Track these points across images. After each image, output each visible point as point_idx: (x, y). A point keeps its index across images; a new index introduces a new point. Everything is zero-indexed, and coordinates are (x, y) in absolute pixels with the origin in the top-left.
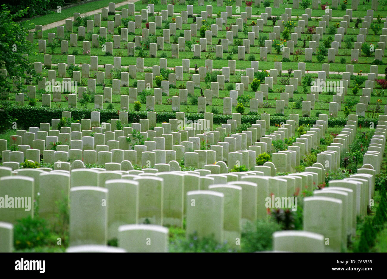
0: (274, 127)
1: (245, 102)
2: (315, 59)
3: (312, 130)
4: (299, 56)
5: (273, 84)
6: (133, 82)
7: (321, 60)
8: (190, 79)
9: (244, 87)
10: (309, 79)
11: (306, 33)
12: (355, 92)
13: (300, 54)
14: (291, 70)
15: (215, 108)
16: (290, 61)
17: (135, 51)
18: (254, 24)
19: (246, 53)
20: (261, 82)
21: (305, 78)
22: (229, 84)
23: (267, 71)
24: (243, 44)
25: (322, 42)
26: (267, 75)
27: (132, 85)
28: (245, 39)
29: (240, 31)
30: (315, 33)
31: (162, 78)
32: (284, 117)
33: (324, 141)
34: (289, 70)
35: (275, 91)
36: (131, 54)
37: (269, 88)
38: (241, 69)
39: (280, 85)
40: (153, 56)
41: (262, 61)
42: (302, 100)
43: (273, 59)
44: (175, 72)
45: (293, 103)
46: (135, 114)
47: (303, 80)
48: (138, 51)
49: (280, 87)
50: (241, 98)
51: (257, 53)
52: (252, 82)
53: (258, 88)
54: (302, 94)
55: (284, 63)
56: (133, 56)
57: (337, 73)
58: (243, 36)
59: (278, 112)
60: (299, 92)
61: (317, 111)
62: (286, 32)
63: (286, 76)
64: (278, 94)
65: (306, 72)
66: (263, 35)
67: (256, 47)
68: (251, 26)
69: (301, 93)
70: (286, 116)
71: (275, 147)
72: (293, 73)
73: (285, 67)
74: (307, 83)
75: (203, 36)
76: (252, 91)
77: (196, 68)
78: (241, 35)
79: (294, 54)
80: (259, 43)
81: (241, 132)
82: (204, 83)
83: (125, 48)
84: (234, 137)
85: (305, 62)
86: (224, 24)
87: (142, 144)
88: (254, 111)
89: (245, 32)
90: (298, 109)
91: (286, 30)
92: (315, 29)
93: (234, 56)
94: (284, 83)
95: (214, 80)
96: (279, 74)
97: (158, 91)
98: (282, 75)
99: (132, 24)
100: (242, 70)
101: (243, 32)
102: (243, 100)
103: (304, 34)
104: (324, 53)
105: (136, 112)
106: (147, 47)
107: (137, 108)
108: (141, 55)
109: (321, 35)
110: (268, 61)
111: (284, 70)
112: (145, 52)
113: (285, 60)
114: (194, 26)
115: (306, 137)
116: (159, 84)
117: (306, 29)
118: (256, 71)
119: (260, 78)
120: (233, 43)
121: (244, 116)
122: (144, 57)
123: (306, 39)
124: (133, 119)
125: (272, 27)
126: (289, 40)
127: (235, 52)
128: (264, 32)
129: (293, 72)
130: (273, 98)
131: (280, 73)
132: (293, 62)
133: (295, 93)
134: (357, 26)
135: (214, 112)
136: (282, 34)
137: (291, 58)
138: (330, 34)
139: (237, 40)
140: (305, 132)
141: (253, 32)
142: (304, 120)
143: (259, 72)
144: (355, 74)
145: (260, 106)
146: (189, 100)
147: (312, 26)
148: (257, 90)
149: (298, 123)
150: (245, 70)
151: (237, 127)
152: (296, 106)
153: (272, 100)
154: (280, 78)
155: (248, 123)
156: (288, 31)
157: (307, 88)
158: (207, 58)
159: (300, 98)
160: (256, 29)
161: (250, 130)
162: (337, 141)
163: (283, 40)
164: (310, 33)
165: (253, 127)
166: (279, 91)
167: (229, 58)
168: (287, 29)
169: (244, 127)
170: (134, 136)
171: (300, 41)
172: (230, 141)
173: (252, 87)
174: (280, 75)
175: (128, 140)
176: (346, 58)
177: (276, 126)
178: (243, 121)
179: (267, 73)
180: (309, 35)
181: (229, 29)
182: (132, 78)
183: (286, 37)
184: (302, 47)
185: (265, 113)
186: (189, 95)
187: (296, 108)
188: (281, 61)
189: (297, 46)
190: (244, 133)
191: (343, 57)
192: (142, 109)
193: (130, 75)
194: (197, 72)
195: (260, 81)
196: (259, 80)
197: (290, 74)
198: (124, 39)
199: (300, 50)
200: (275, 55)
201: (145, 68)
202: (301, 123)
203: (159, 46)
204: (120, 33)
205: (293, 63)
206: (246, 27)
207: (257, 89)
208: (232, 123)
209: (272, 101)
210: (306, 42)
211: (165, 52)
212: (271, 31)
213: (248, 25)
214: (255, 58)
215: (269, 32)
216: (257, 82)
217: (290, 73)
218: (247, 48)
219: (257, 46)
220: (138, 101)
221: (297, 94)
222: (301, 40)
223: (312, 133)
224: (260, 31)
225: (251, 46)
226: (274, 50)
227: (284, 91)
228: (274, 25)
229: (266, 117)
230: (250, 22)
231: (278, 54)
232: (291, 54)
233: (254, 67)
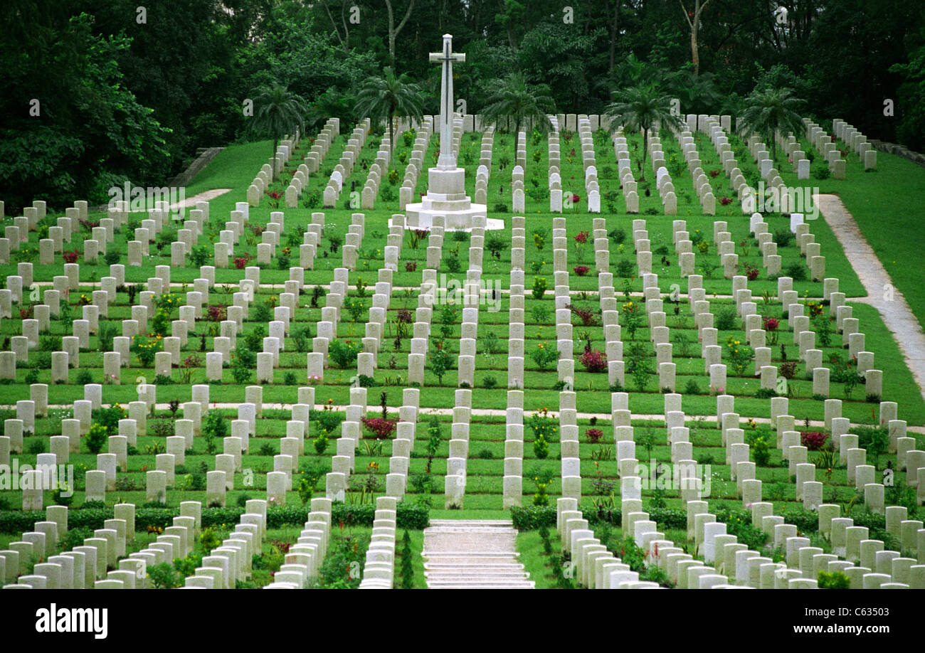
0: (144, 535)
2: (229, 376)
3: (234, 537)
4: (193, 370)
5: (138, 436)
7: (242, 378)
9: (70, 444)
10: (219, 421)
11: (206, 320)
12: (321, 448)
13: (195, 366)
14: (177, 403)
16: (172, 382)
18: (85, 302)
19: (71, 366)
20: (111, 431)
21: (210, 420)
22: (33, 440)
23: (122, 406)
24: (64, 346)
25: (243, 339)
26: (122, 414)
28: (66, 335)
29: (53, 318)
30: (225, 319)
32: (166, 510)
33: (260, 559)
34: (171, 403)
35: (142, 450)
37: (128, 444)
38: (60, 403)
39: (154, 438)
41: (110, 383)
42: (205, 471)
43: (136, 379)
45: (186, 476)
47: (206, 424)
49: (155, 442)
51: (96, 367)
52: (88, 433)
53: (104, 445)
54: (203, 457)
55: (160, 387)
57: (278, 406)
58: (62, 329)
59: (151, 500)
60: (198, 451)
61: (241, 493)
62: (161, 318)
63: (165, 416)
64: (150, 457)
65: (211, 406)
66: (109, 325)
67: (94, 353)
68: (79, 307)
69: (201, 454)
70: (170, 508)
71: (154, 581)
72: (182, 410)
73: (163, 395)
74: (213, 431)
76: (88, 453)
78: (58, 327)
79: (182, 367)
80: (100, 342)
81: (71, 550)
84: (57, 561)
85: (207, 383)
86: (14, 303)
88: (96, 498)
89: (67, 320)
90: (195, 490)
91: (160, 313)
92: (224, 310)
93: (43, 375)
94: (162, 432)
96: (149, 412)
98: (156, 413)
100: (64, 407)
101: (61, 319)
103: (200, 322)
104: (249, 362)
109: (238, 323)
110: (122, 384)
111: (159, 402)
113: (163, 381)
115: (223, 553)
117: (206, 311)
118: (96, 408)
119: (107, 421)
120: (40, 345)
121: (73, 511)
123: (207, 332)
125: (128, 308)
126: (167, 336)
127: (45, 365)
128: (110, 319)
129: (181, 406)
130: (139, 466)
131: (152, 409)
132: (179, 383)
133: (188, 453)
134: (314, 304)
136: (152, 323)
137: (175, 375)
138: (258, 321)
139: (48, 338)
140: (218, 542)
141: (85, 319)
142: (213, 514)
143: (102, 409)
144: (320, 408)
145: (110, 488)
147: (218, 304)
148: (101, 450)
149: (199, 522)
150: (70, 406)
152: (192, 484)
153: (135, 471)
154: (154, 422)
155: (86, 528)
156: (166, 315)
157: (216, 440)
159: (199, 465)
160: (91, 311)
161: (89, 544)
162: (294, 559)
163: (155, 336)
164: (214, 321)
165: (99, 536)
166: (152, 450)
167: (31, 380)
168: (163, 312)
169: (74, 538)
171: (194, 338)
172: (47, 572)
173: (89, 444)
174: (152, 414)
176: (298, 373)
177: (151, 532)
178: (72, 524)
179: (123, 411)
180: (210, 324)
181: (27, 315)
183: (160, 330)
184: (198, 351)
185: (121, 502)
187: (193, 487)
188: (153, 383)
189: (187, 348)
190: (77, 550)
191: (290, 371)
195: (108, 430)
196: (105, 428)
197: (174, 412)
199: (193, 358)
200: (138, 370)
202: (206, 522)
205: (180, 385)
206: (68, 309)
207: (100, 447)
208: (48, 530)
209: (136, 475)
210: (208, 339)
212: (127, 317)
213: (71, 305)
214: (93, 378)
215: (120, 319)
216: (99, 431)
217: (174, 409)
218: (72, 355)
219: (95, 350)
221: (193, 457)
222: (195, 336)
223: (235, 543)
224: (100, 316)
225: (82, 350)
226: (135, 359)
227: (163, 450)
228: (132, 302)
229: (127, 510)
230: (76, 298)
231: (145, 367)
232: (174, 366)
233: (91, 397)
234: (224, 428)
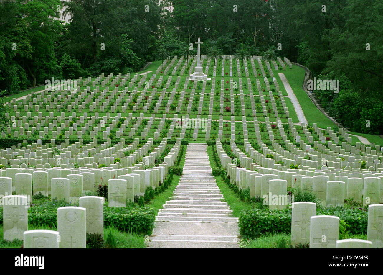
0: (127, 145)
1: (114, 133)
2: (148, 112)
5: (128, 124)
6: (59, 124)
7: (151, 112)
8: (88, 123)
9: (114, 126)
10: (145, 121)
11: (144, 99)
12: (167, 127)
13: (142, 109)
15: (99, 136)
16: (136, 113)
17: (61, 109)
18: (119, 95)
19: (115, 109)
20: (122, 123)
22: (106, 124)
24: (114, 105)
25: (152, 104)
26: (125, 119)
27: (58, 126)
29: (112, 99)
30: (148, 99)
31: (73, 122)
32: (132, 140)
35: (129, 127)
36: (59, 111)
37: (126, 126)
38: (112, 117)
40: (69, 112)
41: (123, 113)
42: (142, 132)
43: (128, 112)
44: (80, 119)
45: (137, 133)
46: (59, 140)
47: (142, 122)
48: (62, 109)
49: (131, 126)
50: (112, 131)
51: (120, 109)
52: (118, 123)
53: (121, 126)
55: (134, 114)
56: (60, 112)
57: (159, 118)
58: (114, 101)
59: (129, 138)
61: (148, 137)
62: (135, 99)
63: (134, 120)
64: (130, 129)
65: (144, 118)
66: (124, 100)
69: (141, 128)
71: (124, 155)
74: (144, 123)
75: (94, 101)
76: (117, 128)
77: (90, 117)
78: (113, 101)
79: (139, 109)
80: (122, 104)
82: (94, 124)
83: (56, 108)
84: (106, 150)
85: (143, 113)
86: (105, 95)
87: (59, 155)
88: (118, 137)
89: (115, 99)
92: (148, 97)
93: (109, 111)
94: (134, 123)
95: (99, 122)
97: (71, 129)
99: (59, 96)
102: (113, 132)
104: (153, 109)
105: (60, 139)
106: (67, 107)
107: (61, 137)
108: (63, 111)
109: (151, 100)
110: (125, 113)
111: (133, 117)
112: (66, 110)
113: (134, 112)
114: (90, 97)
115: (141, 149)
116: (72, 126)
117: (145, 97)
118: (119, 118)
119: (122, 121)
120: (109, 104)
121: (113, 140)
122: (65, 112)
123: (144, 102)
124: (58, 142)
125: (128, 97)
127: (110, 109)
129: (138, 118)
131: (132, 118)
132: (138, 113)
133: (138, 128)
134: (168, 96)
135: (99, 138)
136: (133, 100)
137: (137, 111)
138: (156, 100)
139: (111, 103)
140: (141, 147)
141: (119, 99)
142: (142, 141)
143: (121, 118)
144: (167, 119)
145: (121, 135)
146: (86, 133)
149: (138, 143)
150: (114, 117)
151: (109, 145)
152: (138, 135)
153: (127, 132)
154: (132, 121)
155: (114, 143)
157: (144, 125)
158: (96, 112)
159: (140, 131)
160: (120, 97)
161: (114, 147)
162: (155, 151)
163: (133, 103)
165: (117, 145)
167: (107, 112)
168: (135, 97)
169: (112, 145)
170: (56, 151)
171: (142, 103)
172: (103, 152)
173: (118, 126)
174: (132, 120)
175: (53, 153)
176: (163, 111)
178: (112, 142)
180: (146, 100)
181: (107, 98)
182: (59, 123)
183: (135, 102)
184: (142, 106)
185: (123, 138)
186: (86, 130)
188: (132, 113)
189: (140, 105)
190: (111, 148)
191: (162, 111)
192: (63, 137)
193: (58, 121)
194: (91, 119)
198: (56, 104)
200: (129, 110)
201: (65, 117)
202: (140, 143)
203: (72, 107)
204: (53, 101)
208: (106, 144)
210: (145, 104)
211: (76, 109)
212: (128, 99)
213: (116, 96)
214: (120, 112)
215: (126, 99)
216: (120, 123)
217: (136, 118)
218: (115, 107)
219: (120, 106)
220: (61, 134)
223: (144, 148)
224: (122, 98)
225: (118, 106)
226: (129, 108)
227: (133, 127)
228: (129, 95)
229: (124, 140)
230: (118, 94)
231: (131, 109)
232: (137, 109)
233: (119, 116)
234: (147, 123)
